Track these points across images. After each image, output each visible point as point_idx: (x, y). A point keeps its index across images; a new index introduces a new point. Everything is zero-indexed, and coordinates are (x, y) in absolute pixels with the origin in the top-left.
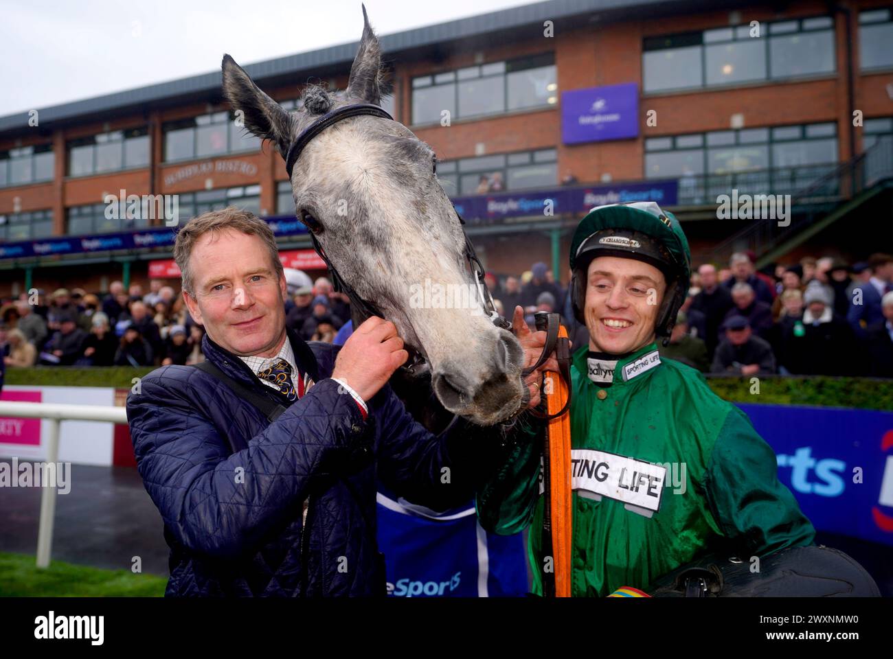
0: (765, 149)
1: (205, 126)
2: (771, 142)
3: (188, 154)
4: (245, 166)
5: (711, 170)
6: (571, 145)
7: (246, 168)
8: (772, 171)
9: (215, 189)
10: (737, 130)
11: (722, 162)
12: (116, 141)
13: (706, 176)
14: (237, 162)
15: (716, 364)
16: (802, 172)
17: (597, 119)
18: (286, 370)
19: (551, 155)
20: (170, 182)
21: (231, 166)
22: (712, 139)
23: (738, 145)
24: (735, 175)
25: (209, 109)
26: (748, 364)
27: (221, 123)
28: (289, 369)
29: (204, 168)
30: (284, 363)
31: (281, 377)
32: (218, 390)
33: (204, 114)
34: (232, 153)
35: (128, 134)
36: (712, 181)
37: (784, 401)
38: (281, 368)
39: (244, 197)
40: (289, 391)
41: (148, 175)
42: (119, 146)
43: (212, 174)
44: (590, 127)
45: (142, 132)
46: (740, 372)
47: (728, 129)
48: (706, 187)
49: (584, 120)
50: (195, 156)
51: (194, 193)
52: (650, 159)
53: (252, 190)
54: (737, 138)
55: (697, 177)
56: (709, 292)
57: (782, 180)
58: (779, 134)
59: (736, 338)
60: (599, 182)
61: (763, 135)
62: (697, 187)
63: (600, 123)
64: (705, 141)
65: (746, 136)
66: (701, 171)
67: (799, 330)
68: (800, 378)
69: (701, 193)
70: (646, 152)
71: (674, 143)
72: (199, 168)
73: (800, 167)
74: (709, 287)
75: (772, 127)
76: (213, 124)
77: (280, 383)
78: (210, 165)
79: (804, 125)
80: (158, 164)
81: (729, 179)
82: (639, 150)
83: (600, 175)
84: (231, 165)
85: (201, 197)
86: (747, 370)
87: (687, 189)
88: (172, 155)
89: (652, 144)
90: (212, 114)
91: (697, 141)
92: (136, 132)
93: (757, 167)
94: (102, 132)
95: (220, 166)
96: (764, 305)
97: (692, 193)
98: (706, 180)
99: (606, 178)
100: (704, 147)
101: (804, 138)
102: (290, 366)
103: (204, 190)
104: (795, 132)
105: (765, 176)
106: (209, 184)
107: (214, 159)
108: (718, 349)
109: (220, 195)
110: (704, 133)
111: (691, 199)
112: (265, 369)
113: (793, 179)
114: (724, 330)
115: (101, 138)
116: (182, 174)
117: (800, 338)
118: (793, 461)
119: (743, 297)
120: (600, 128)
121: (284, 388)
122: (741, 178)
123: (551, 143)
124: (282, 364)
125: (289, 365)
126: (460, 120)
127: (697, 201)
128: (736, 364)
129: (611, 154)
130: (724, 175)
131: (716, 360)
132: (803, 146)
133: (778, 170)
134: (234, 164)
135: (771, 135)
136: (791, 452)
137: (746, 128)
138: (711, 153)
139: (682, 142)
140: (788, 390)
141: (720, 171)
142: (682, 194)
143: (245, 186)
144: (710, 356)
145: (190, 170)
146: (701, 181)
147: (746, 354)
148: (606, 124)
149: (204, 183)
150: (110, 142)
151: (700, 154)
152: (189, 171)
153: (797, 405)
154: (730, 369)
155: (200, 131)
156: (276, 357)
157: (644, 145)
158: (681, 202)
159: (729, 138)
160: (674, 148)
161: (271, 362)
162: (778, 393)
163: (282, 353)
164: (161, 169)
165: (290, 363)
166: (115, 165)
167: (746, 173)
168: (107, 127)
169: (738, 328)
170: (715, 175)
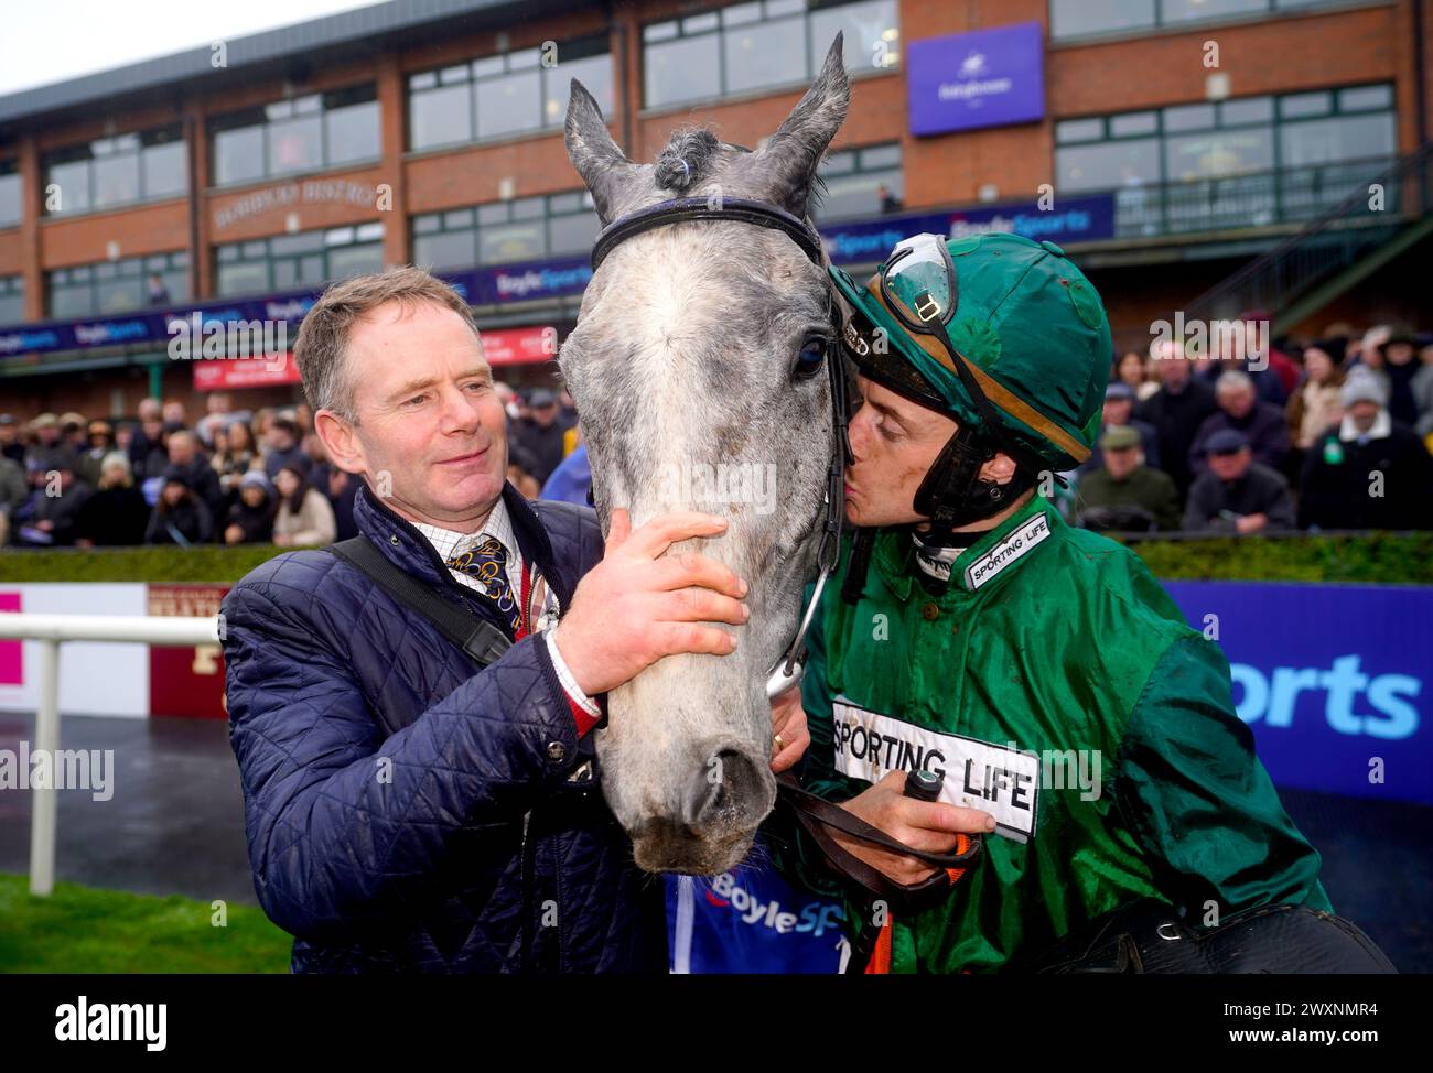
0: (1268, 133)
1: (283, 120)
2: (1279, 121)
3: (255, 172)
4: (354, 189)
5: (1172, 175)
6: (926, 138)
7: (355, 192)
8: (1279, 173)
9: (304, 231)
10: (1218, 103)
11: (1193, 160)
12: (127, 152)
13: (1164, 185)
14: (340, 183)
15: (1191, 515)
16: (1332, 174)
17: (971, 90)
18: (498, 557)
19: (890, 155)
20: (224, 222)
21: (329, 190)
22: (1175, 119)
23: (1219, 128)
24: (1214, 182)
25: (288, 90)
26: (1247, 513)
27: (309, 115)
28: (502, 554)
29: (284, 195)
30: (494, 542)
31: (490, 569)
32: (368, 606)
33: (279, 99)
34: (332, 167)
35: (149, 139)
36: (1174, 193)
37: (1312, 576)
38: (489, 553)
39: (355, 244)
40: (503, 593)
41: (186, 210)
42: (133, 160)
43: (298, 205)
44: (960, 103)
45: (172, 135)
46: (1234, 527)
47: (1202, 101)
48: (1164, 204)
49: (948, 92)
50: (267, 174)
51: (267, 239)
52: (1066, 158)
53: (368, 232)
54: (1218, 116)
55: (1148, 187)
56: (1175, 390)
57: (1298, 188)
58: (1292, 106)
59: (1224, 468)
60: (977, 200)
61: (1263, 109)
62: (1148, 205)
63: (976, 97)
64: (1161, 123)
65: (1233, 113)
66: (1154, 177)
67: (1333, 453)
68: (1339, 535)
69: (1155, 215)
70: (1057, 145)
71: (1107, 129)
72: (275, 196)
73: (1329, 165)
74: (1176, 383)
75: (1279, 95)
76: (295, 116)
77: (487, 579)
78: (294, 189)
79: (1335, 90)
80: (203, 190)
81: (1205, 189)
82: (1044, 140)
83: (976, 188)
84: (330, 188)
85: (280, 247)
86: (1248, 523)
87: (1130, 209)
88: (225, 175)
89: (1067, 132)
90: (294, 98)
91: (1147, 123)
92: (160, 135)
93: (1255, 166)
94: (102, 137)
95: (312, 191)
96: (1275, 411)
97: (1138, 216)
98: (1163, 191)
99: (989, 194)
100: (1160, 134)
101: (1336, 112)
102: (504, 549)
103: (284, 234)
104: (1320, 103)
105: (1267, 182)
106: (293, 223)
107: (301, 179)
108: (1194, 489)
109: (313, 242)
110: (1159, 109)
111: (1139, 226)
112: (461, 554)
113: (1317, 186)
114: (1203, 455)
115: (101, 148)
116: (244, 206)
117: (1334, 467)
118: (1328, 680)
119: (1238, 396)
120: (976, 104)
121: (493, 588)
122: (1226, 186)
123: (890, 133)
124: (491, 545)
125: (502, 546)
126: (731, 97)
127: (1149, 230)
128: (1227, 515)
129: (996, 150)
130: (1196, 183)
131: (1191, 507)
132: (1334, 126)
133: (1291, 170)
134: (335, 187)
135: (1277, 110)
136: (1325, 665)
137: (1234, 97)
138: (1171, 143)
139: (1121, 126)
140: (1318, 556)
141: (1188, 175)
142: (1122, 219)
143: (355, 225)
144: (1181, 501)
145: (259, 199)
146: (1156, 194)
147: (1241, 495)
148: (987, 98)
149: (284, 223)
150: (116, 153)
151: (1152, 146)
152: (258, 201)
153: (1334, 583)
154: (1216, 523)
155: (274, 130)
156: (479, 533)
157: (1054, 133)
158: (1120, 233)
159: (1203, 116)
160: (1108, 137)
161: (472, 541)
162: (1301, 563)
163: (489, 525)
164: (208, 199)
165: (503, 542)
166: (127, 194)
167: (1236, 178)
168: (110, 128)
169: (1229, 451)
170: (1179, 184)
